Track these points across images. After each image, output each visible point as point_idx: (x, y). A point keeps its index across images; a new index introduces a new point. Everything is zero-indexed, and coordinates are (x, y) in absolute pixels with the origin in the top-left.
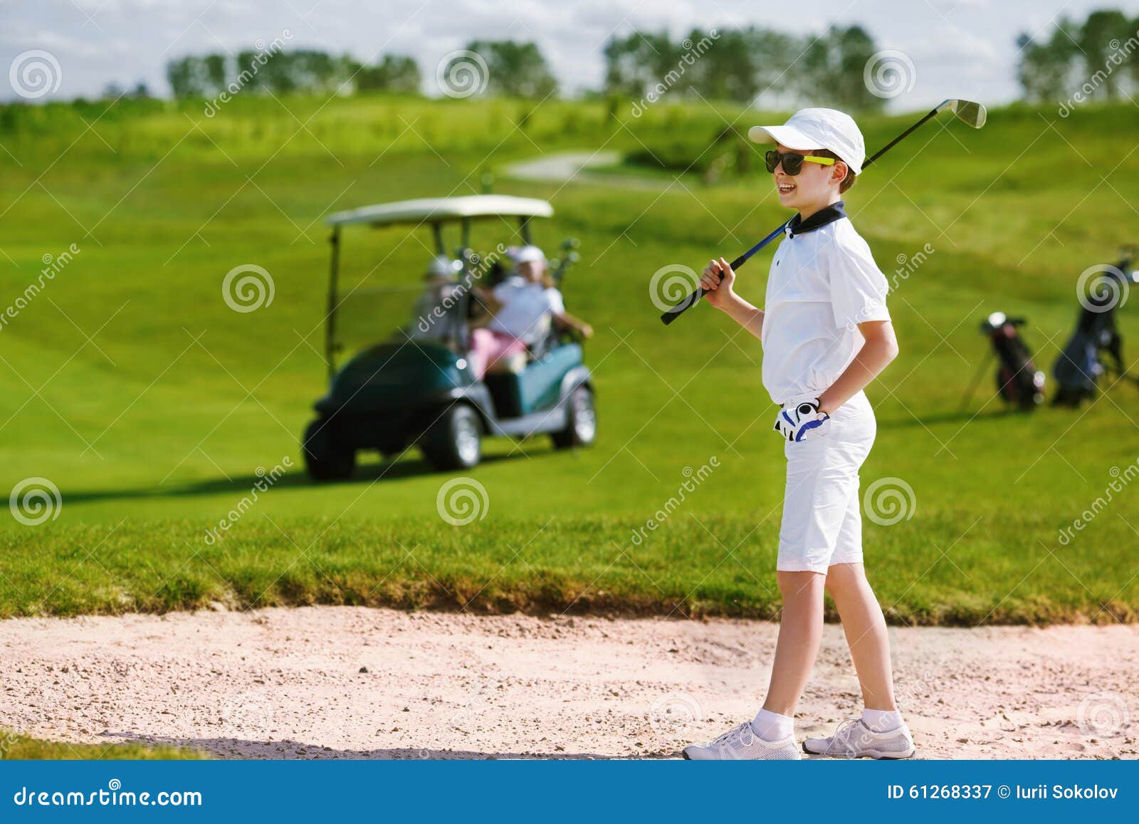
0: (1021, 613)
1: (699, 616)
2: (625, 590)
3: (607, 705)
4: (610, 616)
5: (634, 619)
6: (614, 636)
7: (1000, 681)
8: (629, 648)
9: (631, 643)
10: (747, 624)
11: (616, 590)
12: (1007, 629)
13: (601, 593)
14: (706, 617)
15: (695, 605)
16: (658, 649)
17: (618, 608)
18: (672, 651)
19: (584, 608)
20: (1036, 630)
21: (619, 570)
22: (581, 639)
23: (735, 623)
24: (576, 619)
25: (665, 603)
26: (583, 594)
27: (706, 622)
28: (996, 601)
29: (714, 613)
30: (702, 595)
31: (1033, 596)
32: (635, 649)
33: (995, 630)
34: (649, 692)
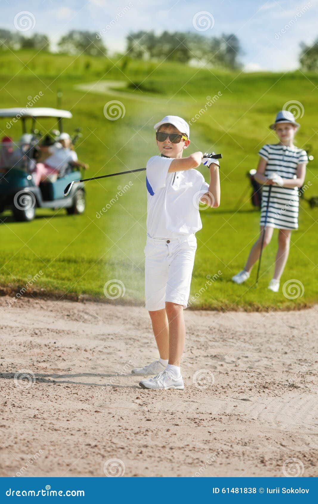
0: (216, 306)
1: (83, 301)
2: (52, 288)
3: (31, 339)
4: (45, 299)
5: (55, 300)
6: (45, 308)
7: (198, 336)
8: (50, 313)
9: (51, 311)
10: (101, 305)
11: (48, 289)
12: (209, 312)
13: (42, 289)
14: (85, 301)
15: (81, 296)
16: (62, 314)
17: (49, 296)
18: (68, 315)
19: (35, 295)
20: (221, 313)
21: (52, 280)
22: (31, 308)
23: (97, 305)
24: (31, 300)
25: (68, 295)
26: (35, 290)
27: (85, 304)
28: (206, 300)
29: (88, 300)
30: (84, 292)
31: (221, 299)
32: (53, 314)
33: (204, 312)
34: (51, 333)
